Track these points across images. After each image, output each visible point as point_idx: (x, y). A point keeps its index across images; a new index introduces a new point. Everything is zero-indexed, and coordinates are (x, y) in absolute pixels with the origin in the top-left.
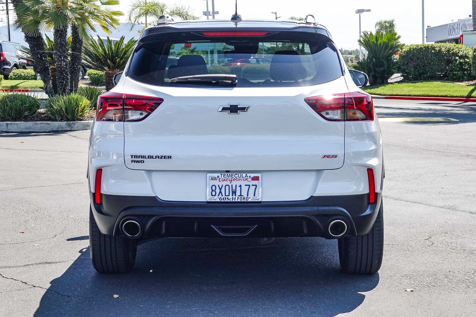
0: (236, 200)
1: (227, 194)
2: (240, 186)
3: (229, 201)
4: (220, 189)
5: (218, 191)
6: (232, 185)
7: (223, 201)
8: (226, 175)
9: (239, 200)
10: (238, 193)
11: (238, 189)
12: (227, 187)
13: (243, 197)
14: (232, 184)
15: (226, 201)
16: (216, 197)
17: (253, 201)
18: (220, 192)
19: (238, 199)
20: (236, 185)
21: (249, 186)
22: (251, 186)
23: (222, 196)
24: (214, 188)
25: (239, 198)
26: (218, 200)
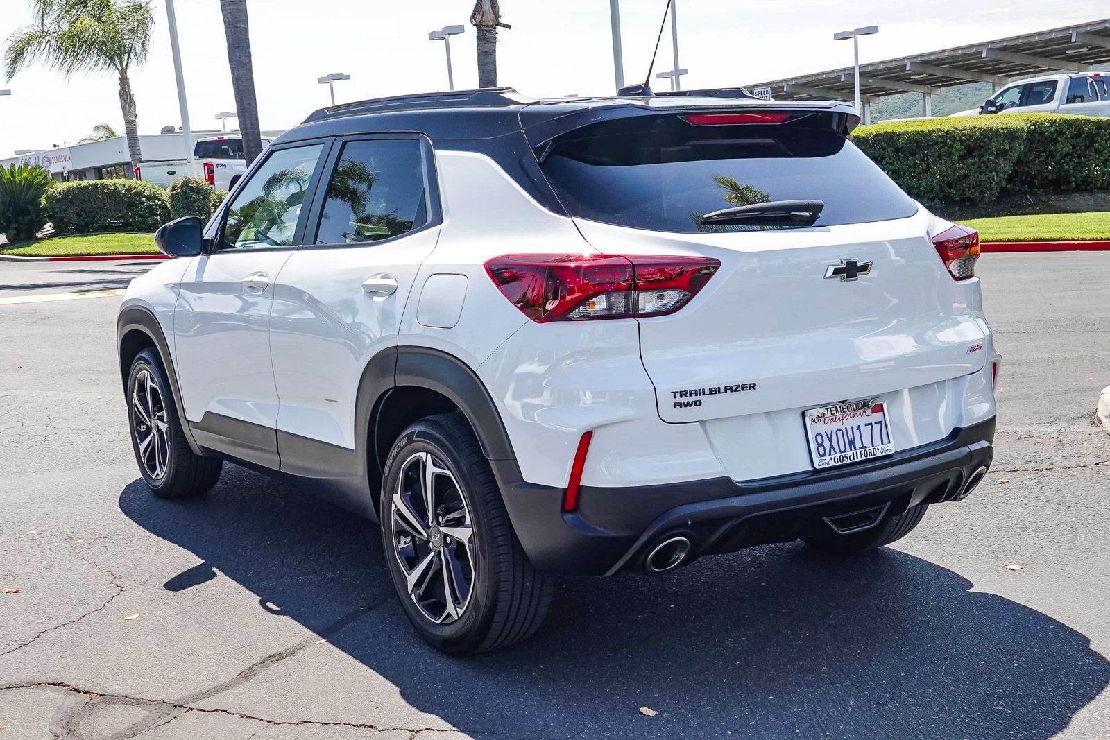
0: (859, 459)
1: (842, 449)
2: (859, 428)
3: (849, 461)
4: (830, 440)
5: (827, 444)
6: (846, 429)
7: (840, 463)
8: (834, 409)
9: (864, 458)
10: (858, 445)
11: (856, 433)
12: (840, 433)
13: (867, 449)
14: (845, 425)
15: (844, 462)
16: (827, 458)
17: (884, 454)
18: (831, 446)
19: (861, 454)
20: (852, 427)
21: (871, 424)
22: (873, 424)
23: (836, 453)
24: (819, 438)
25: (863, 452)
26: (832, 464)
